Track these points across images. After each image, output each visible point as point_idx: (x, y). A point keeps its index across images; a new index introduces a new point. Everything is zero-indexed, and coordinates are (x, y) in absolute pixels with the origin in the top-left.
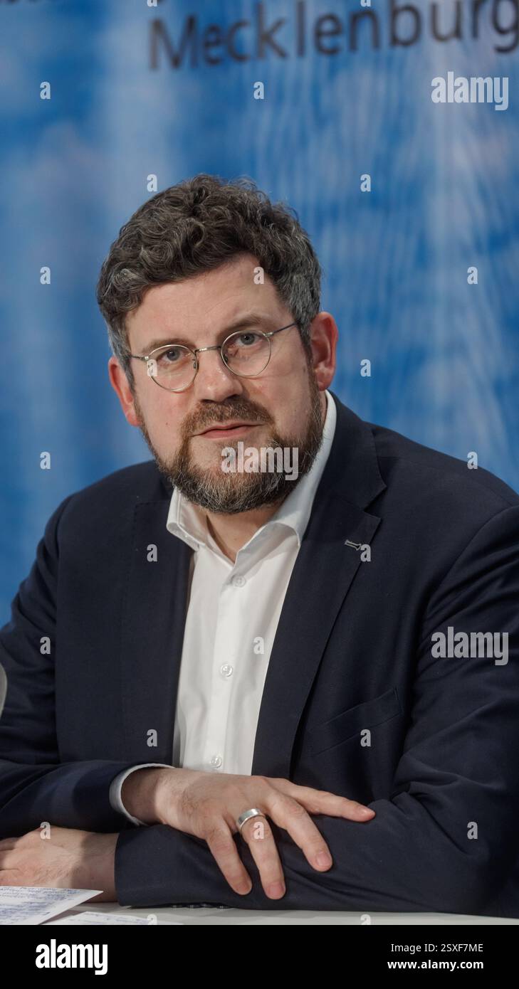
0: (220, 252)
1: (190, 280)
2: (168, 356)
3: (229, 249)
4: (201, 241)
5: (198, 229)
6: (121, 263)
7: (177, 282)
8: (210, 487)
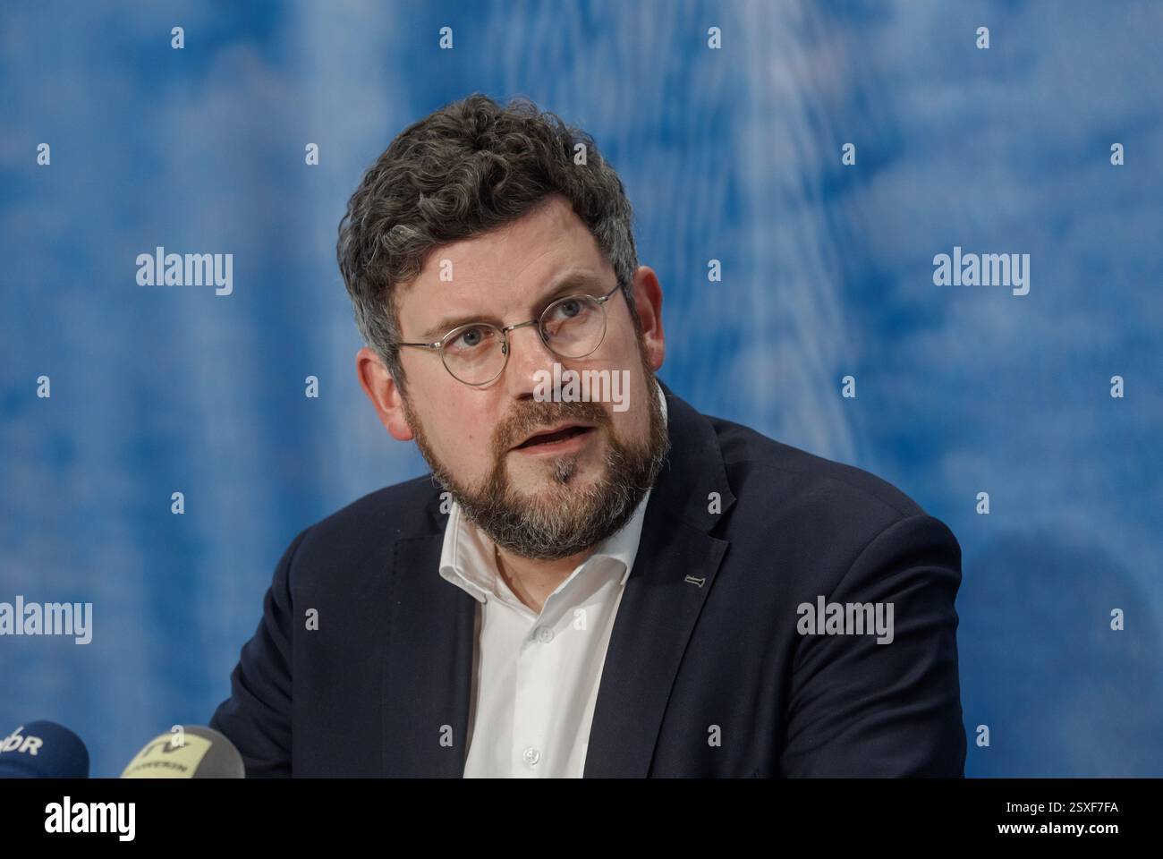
0: (530, 194)
1: (492, 235)
2: (466, 340)
3: (538, 188)
4: (504, 182)
5: (497, 164)
6: (386, 219)
7: (473, 238)
8: (539, 518)
